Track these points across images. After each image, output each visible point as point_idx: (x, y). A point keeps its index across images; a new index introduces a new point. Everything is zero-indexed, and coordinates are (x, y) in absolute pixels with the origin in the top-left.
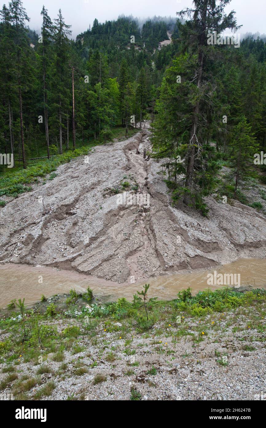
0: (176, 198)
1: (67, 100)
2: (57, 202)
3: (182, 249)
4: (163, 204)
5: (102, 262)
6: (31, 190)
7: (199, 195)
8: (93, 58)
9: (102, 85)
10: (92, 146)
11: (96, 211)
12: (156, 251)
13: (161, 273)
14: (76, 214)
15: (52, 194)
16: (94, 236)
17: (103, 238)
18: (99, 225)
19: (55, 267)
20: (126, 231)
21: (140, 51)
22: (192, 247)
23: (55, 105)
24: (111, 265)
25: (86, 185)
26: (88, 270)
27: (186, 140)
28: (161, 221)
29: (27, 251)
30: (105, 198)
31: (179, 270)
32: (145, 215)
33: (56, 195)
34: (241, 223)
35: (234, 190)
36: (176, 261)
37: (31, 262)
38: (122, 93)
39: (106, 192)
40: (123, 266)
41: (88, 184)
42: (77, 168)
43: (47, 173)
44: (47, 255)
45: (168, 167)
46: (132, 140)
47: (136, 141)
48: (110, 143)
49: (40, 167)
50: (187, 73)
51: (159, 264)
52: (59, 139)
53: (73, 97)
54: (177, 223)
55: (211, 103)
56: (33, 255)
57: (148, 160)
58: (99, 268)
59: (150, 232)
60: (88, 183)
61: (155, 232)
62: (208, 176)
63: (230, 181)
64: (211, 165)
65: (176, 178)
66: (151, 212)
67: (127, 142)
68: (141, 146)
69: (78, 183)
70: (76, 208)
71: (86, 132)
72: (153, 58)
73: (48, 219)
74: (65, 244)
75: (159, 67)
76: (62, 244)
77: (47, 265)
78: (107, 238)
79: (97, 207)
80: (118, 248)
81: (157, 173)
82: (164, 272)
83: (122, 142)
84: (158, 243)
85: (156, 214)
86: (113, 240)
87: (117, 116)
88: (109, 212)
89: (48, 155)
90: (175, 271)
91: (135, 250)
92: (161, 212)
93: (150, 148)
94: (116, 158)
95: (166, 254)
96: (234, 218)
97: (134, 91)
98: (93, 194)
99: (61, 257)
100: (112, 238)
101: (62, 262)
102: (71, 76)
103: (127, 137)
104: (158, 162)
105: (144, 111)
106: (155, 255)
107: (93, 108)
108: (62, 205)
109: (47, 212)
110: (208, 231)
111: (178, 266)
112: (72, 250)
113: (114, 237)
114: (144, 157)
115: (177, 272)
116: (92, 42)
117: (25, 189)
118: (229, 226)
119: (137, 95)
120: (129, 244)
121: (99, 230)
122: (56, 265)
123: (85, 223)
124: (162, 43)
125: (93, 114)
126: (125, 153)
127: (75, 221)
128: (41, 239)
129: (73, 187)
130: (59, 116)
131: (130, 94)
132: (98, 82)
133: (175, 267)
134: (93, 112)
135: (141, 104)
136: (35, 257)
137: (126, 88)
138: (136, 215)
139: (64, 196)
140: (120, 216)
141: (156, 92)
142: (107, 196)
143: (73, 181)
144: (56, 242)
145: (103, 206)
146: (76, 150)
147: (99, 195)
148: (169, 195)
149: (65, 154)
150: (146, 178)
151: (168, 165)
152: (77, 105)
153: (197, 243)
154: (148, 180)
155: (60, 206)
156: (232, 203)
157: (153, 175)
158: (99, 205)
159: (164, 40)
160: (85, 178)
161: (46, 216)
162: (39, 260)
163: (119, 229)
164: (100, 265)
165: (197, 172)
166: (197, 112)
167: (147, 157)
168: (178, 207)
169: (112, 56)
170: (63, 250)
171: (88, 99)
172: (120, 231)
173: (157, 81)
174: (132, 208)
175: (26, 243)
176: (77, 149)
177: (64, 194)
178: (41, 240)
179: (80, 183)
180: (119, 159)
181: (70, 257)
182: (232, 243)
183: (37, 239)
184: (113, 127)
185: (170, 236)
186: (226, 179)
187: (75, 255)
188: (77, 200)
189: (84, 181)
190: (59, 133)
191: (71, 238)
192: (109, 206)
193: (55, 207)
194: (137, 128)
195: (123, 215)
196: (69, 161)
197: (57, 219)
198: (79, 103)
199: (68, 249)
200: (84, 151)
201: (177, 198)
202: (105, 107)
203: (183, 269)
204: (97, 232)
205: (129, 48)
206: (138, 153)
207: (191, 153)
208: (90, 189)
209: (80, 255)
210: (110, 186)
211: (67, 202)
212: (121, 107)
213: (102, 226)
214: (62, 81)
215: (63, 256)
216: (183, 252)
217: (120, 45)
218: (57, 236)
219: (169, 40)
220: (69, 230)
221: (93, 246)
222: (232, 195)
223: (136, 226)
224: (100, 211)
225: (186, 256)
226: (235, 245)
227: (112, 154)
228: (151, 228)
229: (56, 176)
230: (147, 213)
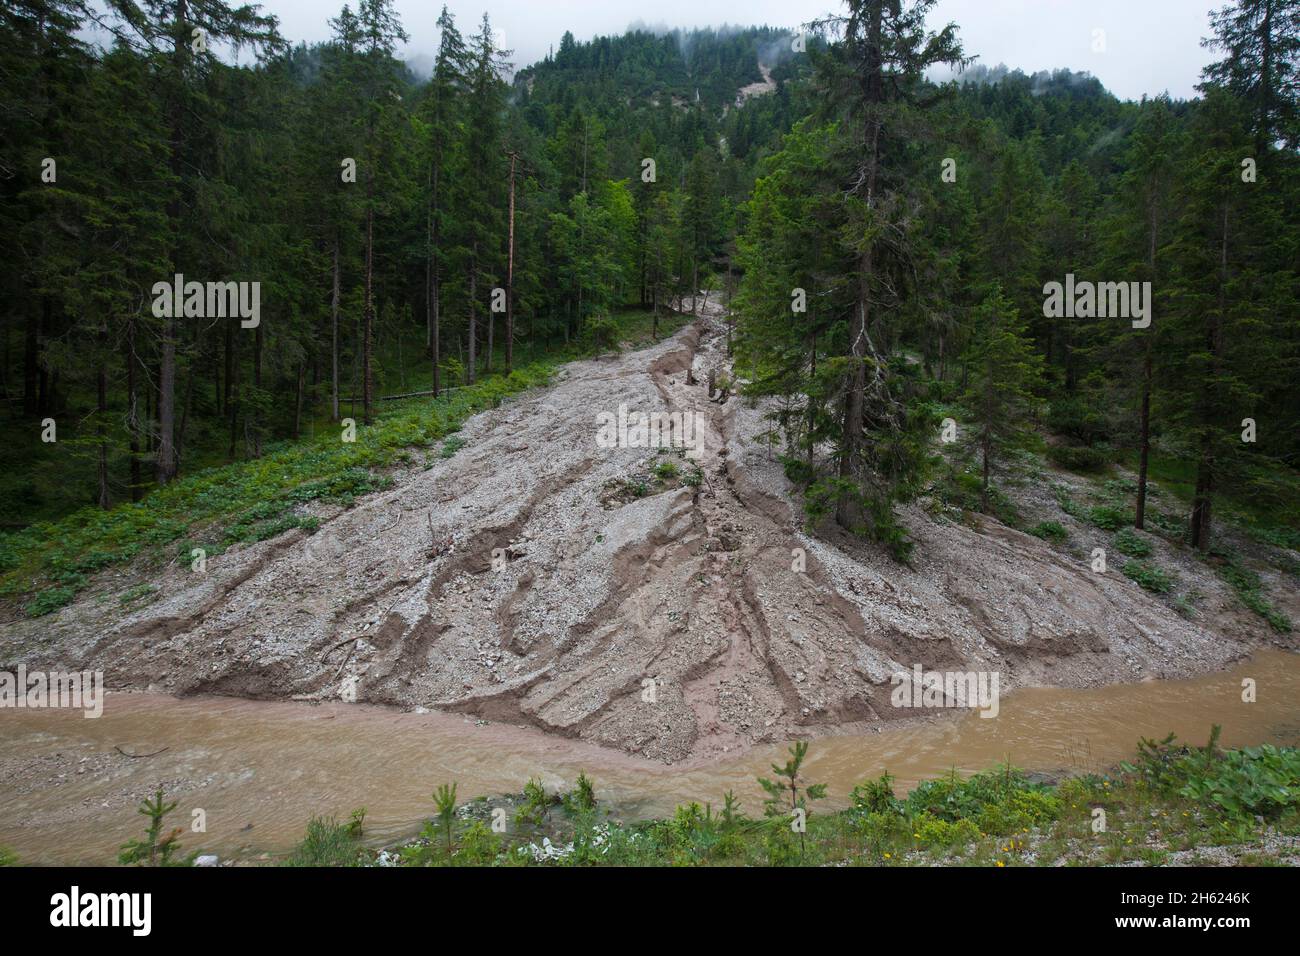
0: (816, 509)
1: (495, 238)
2: (469, 522)
3: (846, 660)
4: (777, 527)
5: (613, 699)
6: (391, 485)
7: (883, 500)
8: (567, 131)
9: (590, 198)
10: (560, 362)
11: (584, 547)
12: (771, 665)
13: (790, 731)
14: (523, 555)
15: (453, 497)
16: (581, 619)
17: (609, 628)
18: (595, 586)
19: (469, 714)
20: (674, 605)
21: (686, 111)
22: (875, 652)
23: (461, 249)
24: (638, 709)
25: (550, 471)
26: (570, 722)
27: (841, 346)
28: (776, 577)
29: (387, 664)
30: (608, 508)
31: (843, 722)
32: (726, 558)
33: (466, 500)
34: (1010, 582)
35: (979, 488)
36: (834, 696)
37: (399, 697)
38: (641, 218)
39: (611, 492)
40: (676, 710)
41: (558, 468)
42: (520, 424)
43: (436, 438)
44: (445, 678)
45: (784, 421)
46: (672, 345)
47: (683, 348)
48: (611, 354)
49: (415, 422)
50: (835, 171)
51: (780, 704)
52: (466, 343)
53: (512, 230)
54: (824, 582)
55: (906, 248)
56: (404, 677)
57: (722, 403)
58: (604, 718)
59: (745, 609)
60: (556, 466)
61: (763, 609)
62: (909, 444)
63: (965, 460)
64: (916, 413)
65: (811, 451)
66: (745, 551)
67: (658, 351)
68: (698, 362)
69: (527, 465)
70: (524, 540)
71: (541, 324)
72: (722, 128)
73: (444, 569)
74: (498, 643)
75: (739, 150)
76: (487, 645)
77: (446, 708)
78: (621, 627)
79: (587, 534)
80: (656, 657)
81: (755, 439)
82: (798, 730)
83: (643, 353)
84: (772, 641)
85: (761, 555)
86: (639, 633)
87: (630, 280)
88: (625, 549)
89: (435, 389)
90: (833, 727)
91: (706, 663)
92: (775, 550)
93: (728, 368)
94: (632, 397)
95: (800, 676)
96: (989, 567)
97: (675, 213)
98: (571, 496)
99: (486, 682)
100: (637, 627)
101: (491, 698)
102: (508, 175)
103: (658, 336)
104: (753, 408)
105: (703, 267)
106: (766, 679)
107: (565, 260)
108: (485, 530)
109: (441, 549)
110: (918, 607)
111: (839, 711)
112: (519, 663)
113: (641, 624)
114: (712, 394)
115: (837, 730)
116: (555, 86)
117: (374, 483)
118: (975, 592)
119: (684, 224)
120: (686, 646)
121: (598, 602)
122: (474, 708)
123: (554, 581)
124: (746, 91)
125: (562, 275)
126: (655, 379)
127: (525, 576)
128: (426, 630)
129: (513, 478)
130: (470, 280)
131: (665, 221)
132: (579, 191)
133: (831, 713)
134: (562, 269)
135: (696, 248)
136: (409, 684)
137: (653, 205)
138: (700, 559)
139: (487, 504)
140: (654, 562)
141: (734, 217)
142: (612, 502)
143: (511, 460)
144: (470, 638)
145: (604, 531)
146: (514, 373)
147: (590, 500)
148: (794, 501)
149: (482, 383)
150: (723, 453)
151: (784, 417)
152: (522, 250)
153: (889, 642)
154: (729, 458)
155: (479, 532)
156: (977, 525)
157: (741, 443)
158: (591, 530)
159: (750, 84)
160: (545, 451)
161: (439, 560)
162: (422, 692)
163: (655, 601)
164: (606, 707)
165: (875, 435)
166: (867, 272)
167: (718, 393)
168: (822, 536)
169: (611, 122)
170: (490, 663)
171: (550, 234)
172: (658, 606)
173: (736, 186)
174: (687, 539)
175: (381, 641)
176: (517, 369)
177: (488, 498)
178: (428, 632)
179: (532, 465)
180: (640, 399)
181: (517, 682)
182: (989, 642)
183: (417, 627)
184: (619, 308)
185: (809, 621)
186: (955, 455)
187: (529, 677)
188: (525, 516)
189: (544, 461)
190: (468, 326)
191: (514, 626)
192: (623, 532)
193: (464, 535)
194: (684, 314)
195: (664, 558)
196: (496, 404)
197: (469, 571)
198: (525, 244)
199: (506, 661)
200: (537, 377)
201: (819, 511)
202: (597, 257)
203: (855, 720)
204: (591, 610)
205: (656, 104)
206: (692, 381)
207: (853, 380)
208: (561, 484)
209: (545, 677)
210: (620, 474)
211: (498, 520)
212: (639, 256)
213: (606, 591)
214: (483, 188)
215: (492, 680)
216: (849, 669)
217: (633, 95)
218: (472, 622)
219: (765, 82)
220: (507, 603)
221: (580, 650)
222: (975, 501)
223: (701, 591)
224: (597, 547)
225: (862, 682)
226: (999, 650)
227: (618, 383)
228: (749, 598)
229: (461, 445)
230: (731, 554)
